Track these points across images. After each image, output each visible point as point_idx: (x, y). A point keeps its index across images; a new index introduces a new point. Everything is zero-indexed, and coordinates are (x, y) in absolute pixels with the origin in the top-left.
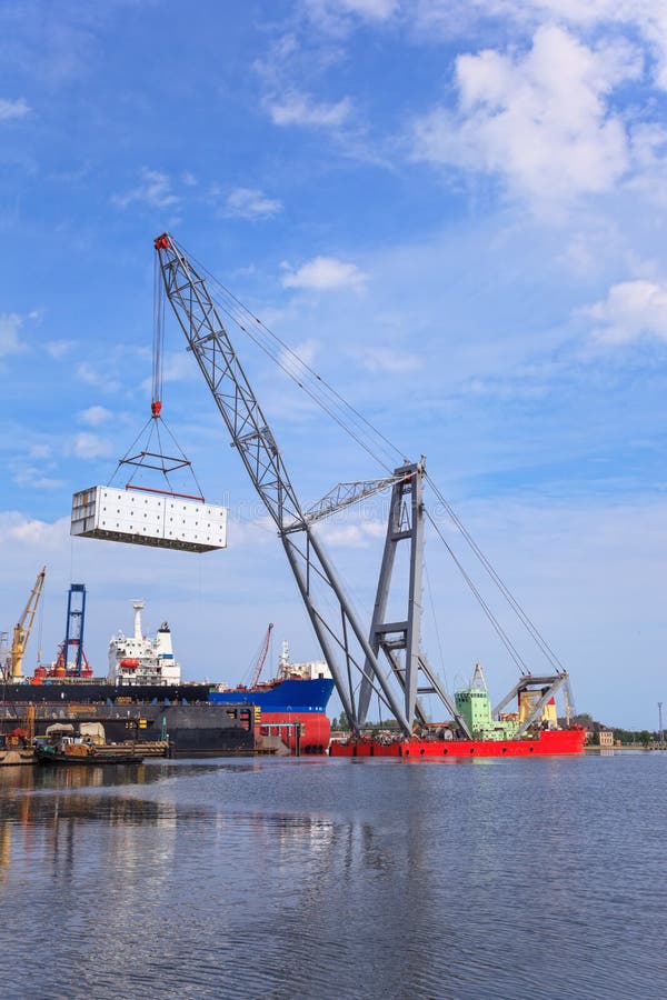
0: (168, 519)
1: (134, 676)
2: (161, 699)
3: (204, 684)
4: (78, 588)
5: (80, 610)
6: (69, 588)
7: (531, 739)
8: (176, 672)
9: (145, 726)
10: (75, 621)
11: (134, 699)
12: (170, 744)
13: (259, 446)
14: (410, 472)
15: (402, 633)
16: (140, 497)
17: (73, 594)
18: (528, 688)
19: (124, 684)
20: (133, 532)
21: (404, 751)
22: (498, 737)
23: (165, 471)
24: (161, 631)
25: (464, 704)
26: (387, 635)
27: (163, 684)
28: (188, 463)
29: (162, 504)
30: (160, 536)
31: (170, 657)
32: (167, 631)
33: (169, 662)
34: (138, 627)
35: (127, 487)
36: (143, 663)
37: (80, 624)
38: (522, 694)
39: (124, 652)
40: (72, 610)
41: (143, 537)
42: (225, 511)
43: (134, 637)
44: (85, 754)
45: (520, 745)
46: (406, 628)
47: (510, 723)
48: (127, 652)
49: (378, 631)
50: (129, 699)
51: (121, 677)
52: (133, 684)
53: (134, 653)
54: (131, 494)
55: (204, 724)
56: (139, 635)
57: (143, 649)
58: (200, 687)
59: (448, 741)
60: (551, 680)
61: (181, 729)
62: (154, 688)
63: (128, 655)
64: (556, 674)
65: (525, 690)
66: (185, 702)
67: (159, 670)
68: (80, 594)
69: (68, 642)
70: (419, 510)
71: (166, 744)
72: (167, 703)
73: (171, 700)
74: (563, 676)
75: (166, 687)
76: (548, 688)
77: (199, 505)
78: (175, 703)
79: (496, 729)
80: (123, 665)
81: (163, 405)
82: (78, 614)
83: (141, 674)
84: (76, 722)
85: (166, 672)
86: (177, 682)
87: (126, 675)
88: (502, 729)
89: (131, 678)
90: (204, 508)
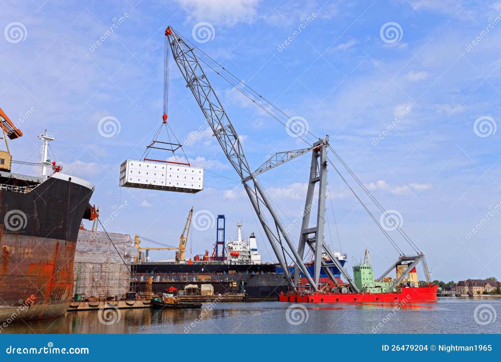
0: (168, 175)
1: (237, 260)
2: (250, 271)
3: (272, 264)
4: (221, 217)
5: (223, 227)
6: (218, 217)
7: (396, 293)
8: (259, 257)
9: (236, 286)
10: (221, 233)
11: (237, 271)
12: (245, 295)
13: (224, 134)
14: (319, 144)
15: (315, 234)
16: (152, 165)
17: (220, 220)
18: (402, 263)
19: (232, 264)
20: (148, 183)
21: (310, 300)
22: (377, 291)
23: (173, 151)
24: (251, 237)
25: (357, 272)
26: (309, 235)
27: (252, 264)
28: (180, 146)
29: (165, 168)
30: (164, 185)
31: (256, 250)
32: (254, 237)
33: (255, 252)
34: (240, 235)
35: (145, 159)
36: (242, 254)
37: (223, 234)
38: (398, 266)
39: (232, 248)
40: (219, 227)
41: (154, 186)
42: (202, 170)
43: (238, 240)
44: (173, 303)
45: (391, 296)
46: (315, 231)
47: (387, 283)
48: (234, 247)
49: (304, 233)
50: (234, 271)
51: (231, 261)
52: (237, 264)
53: (237, 249)
54: (147, 163)
55: (272, 284)
56: (240, 239)
57: (241, 247)
58: (271, 265)
59: (345, 294)
60: (414, 258)
61: (261, 287)
62: (247, 266)
63: (234, 249)
64: (417, 255)
65: (400, 264)
66: (262, 273)
67: (250, 257)
68: (222, 220)
69: (218, 243)
70: (324, 165)
71: (244, 295)
72: (253, 273)
73: (255, 272)
74: (421, 256)
75: (253, 265)
76: (411, 263)
77: (186, 168)
78: (257, 273)
79: (376, 287)
80: (231, 254)
81: (168, 115)
82: (222, 229)
83: (241, 259)
84: (199, 284)
85: (253, 258)
86: (259, 263)
87: (233, 260)
88: (380, 287)
89: (235, 261)
90: (189, 169)
